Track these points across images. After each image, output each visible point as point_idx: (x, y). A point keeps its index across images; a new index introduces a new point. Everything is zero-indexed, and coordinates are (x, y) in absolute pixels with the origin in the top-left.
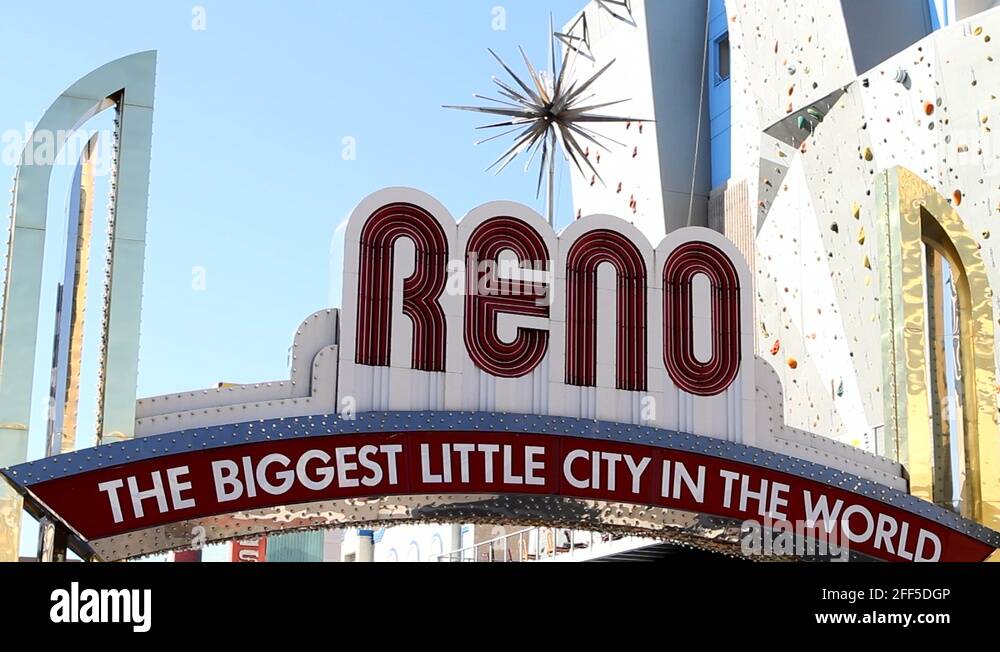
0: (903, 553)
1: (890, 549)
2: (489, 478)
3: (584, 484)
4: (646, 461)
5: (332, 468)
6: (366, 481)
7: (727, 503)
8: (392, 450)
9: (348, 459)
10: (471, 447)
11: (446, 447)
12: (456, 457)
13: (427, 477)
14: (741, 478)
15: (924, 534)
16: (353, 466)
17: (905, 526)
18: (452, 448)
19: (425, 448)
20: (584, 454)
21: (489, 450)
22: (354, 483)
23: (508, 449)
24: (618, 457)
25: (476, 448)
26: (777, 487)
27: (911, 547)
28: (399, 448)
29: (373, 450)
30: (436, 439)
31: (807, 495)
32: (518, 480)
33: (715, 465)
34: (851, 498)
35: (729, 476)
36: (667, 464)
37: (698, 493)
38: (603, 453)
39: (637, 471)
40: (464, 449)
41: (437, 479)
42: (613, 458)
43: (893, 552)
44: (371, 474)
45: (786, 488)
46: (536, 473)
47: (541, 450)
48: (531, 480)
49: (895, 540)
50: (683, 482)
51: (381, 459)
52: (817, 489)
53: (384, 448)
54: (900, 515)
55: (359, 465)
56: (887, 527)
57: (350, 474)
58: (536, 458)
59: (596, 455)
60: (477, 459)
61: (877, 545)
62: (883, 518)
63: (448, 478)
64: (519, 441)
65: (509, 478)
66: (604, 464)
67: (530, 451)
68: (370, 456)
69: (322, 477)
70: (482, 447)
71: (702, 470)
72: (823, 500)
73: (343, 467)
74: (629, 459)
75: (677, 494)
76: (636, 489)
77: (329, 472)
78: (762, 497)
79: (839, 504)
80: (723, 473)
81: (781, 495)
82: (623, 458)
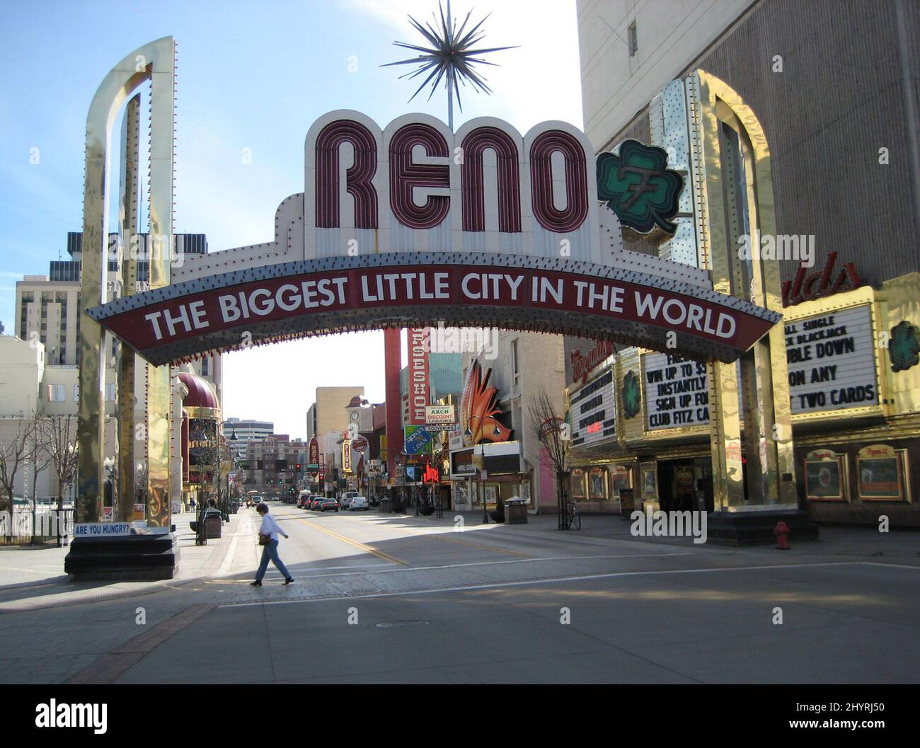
0: (708, 330)
1: (698, 327)
2: (410, 296)
3: (477, 296)
4: (520, 278)
5: (300, 296)
6: (324, 303)
7: (579, 303)
8: (340, 282)
9: (311, 289)
10: (397, 276)
11: (379, 278)
12: (386, 283)
13: (367, 298)
14: (589, 285)
15: (722, 316)
16: (314, 294)
17: (709, 312)
18: (383, 277)
19: (364, 279)
20: (476, 276)
21: (409, 277)
22: (316, 304)
23: (422, 276)
24: (500, 277)
25: (400, 276)
26: (615, 290)
27: (714, 325)
28: (345, 280)
29: (327, 282)
30: (372, 272)
31: (637, 294)
32: (430, 296)
33: (570, 278)
34: (669, 295)
35: (580, 285)
36: (535, 279)
37: (559, 298)
38: (490, 275)
39: (514, 285)
40: (392, 278)
41: (374, 298)
42: (496, 278)
43: (701, 330)
44: (326, 298)
45: (622, 291)
46: (443, 290)
47: (446, 275)
48: (439, 295)
49: (702, 322)
50: (547, 290)
51: (333, 288)
52: (645, 290)
53: (335, 281)
54: (705, 304)
55: (318, 292)
56: (696, 313)
57: (312, 299)
58: (442, 280)
59: (484, 276)
60: (401, 284)
61: (689, 325)
62: (693, 307)
63: (381, 298)
64: (430, 270)
65: (424, 295)
66: (490, 282)
67: (438, 276)
68: (325, 286)
69: (293, 302)
70: (404, 276)
71: (561, 282)
72: (649, 297)
73: (307, 295)
74: (508, 277)
75: (543, 299)
76: (514, 297)
77: (298, 299)
78: (604, 297)
79: (661, 299)
80: (576, 283)
81: (618, 295)
82: (504, 277)
